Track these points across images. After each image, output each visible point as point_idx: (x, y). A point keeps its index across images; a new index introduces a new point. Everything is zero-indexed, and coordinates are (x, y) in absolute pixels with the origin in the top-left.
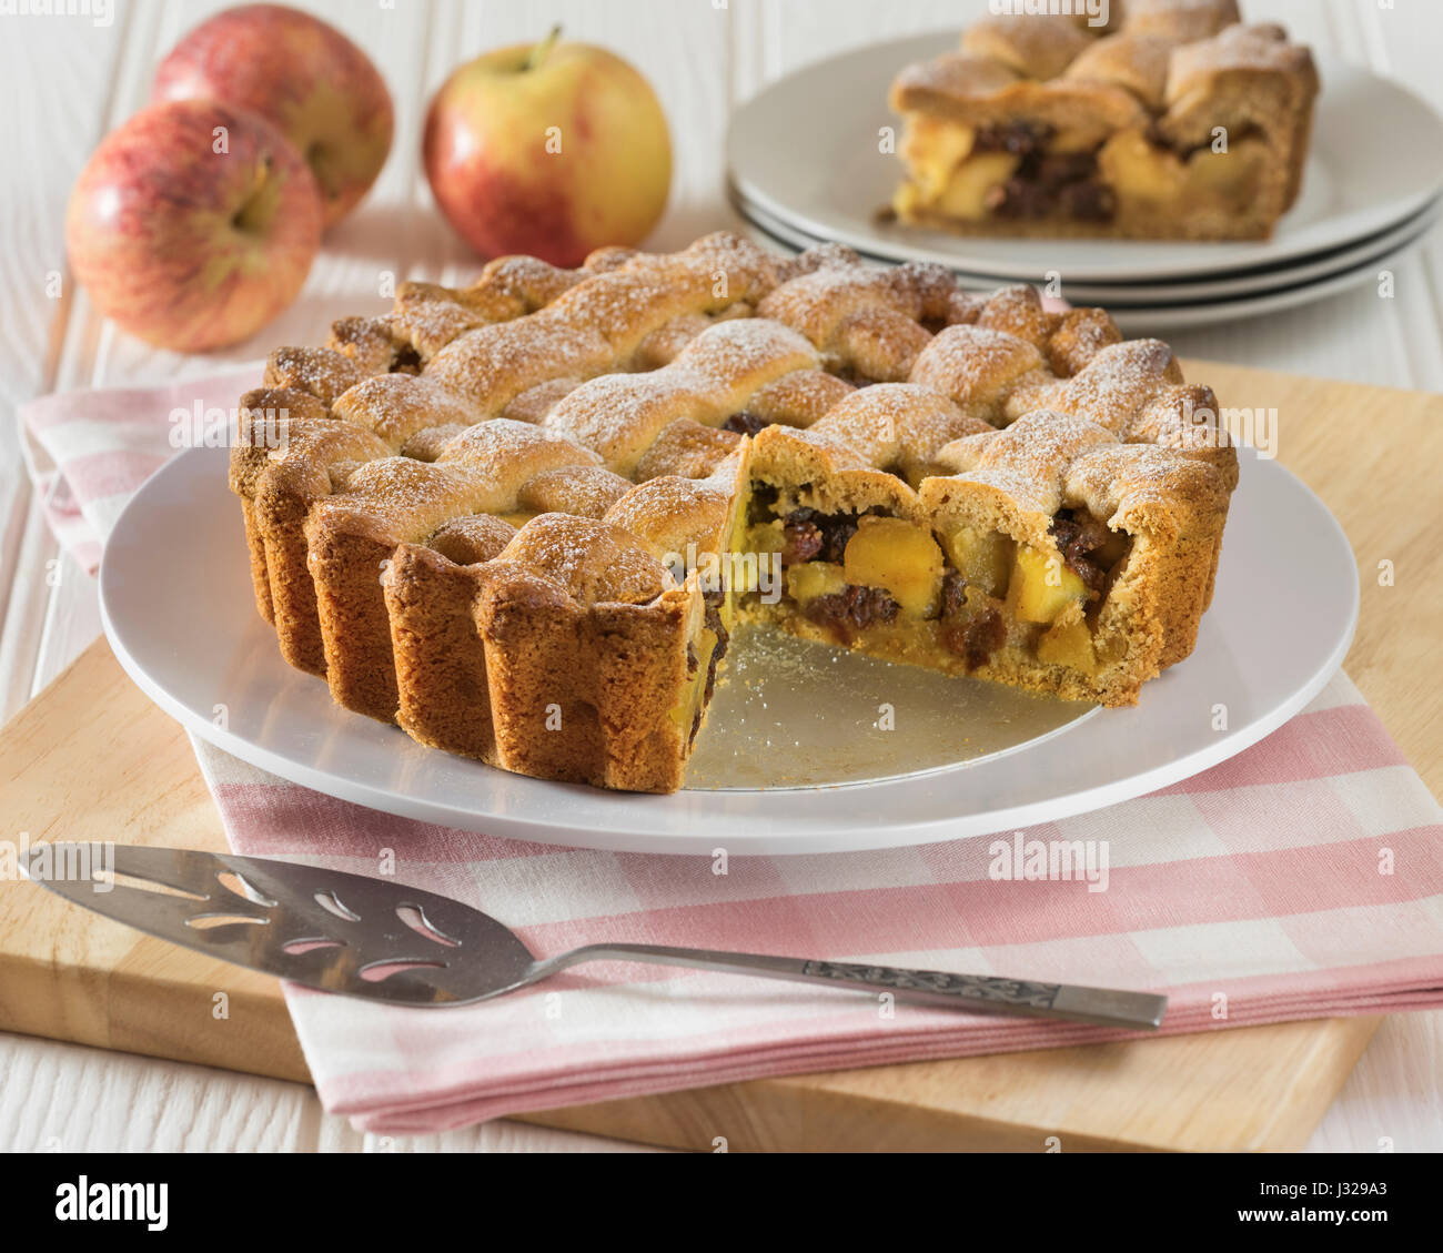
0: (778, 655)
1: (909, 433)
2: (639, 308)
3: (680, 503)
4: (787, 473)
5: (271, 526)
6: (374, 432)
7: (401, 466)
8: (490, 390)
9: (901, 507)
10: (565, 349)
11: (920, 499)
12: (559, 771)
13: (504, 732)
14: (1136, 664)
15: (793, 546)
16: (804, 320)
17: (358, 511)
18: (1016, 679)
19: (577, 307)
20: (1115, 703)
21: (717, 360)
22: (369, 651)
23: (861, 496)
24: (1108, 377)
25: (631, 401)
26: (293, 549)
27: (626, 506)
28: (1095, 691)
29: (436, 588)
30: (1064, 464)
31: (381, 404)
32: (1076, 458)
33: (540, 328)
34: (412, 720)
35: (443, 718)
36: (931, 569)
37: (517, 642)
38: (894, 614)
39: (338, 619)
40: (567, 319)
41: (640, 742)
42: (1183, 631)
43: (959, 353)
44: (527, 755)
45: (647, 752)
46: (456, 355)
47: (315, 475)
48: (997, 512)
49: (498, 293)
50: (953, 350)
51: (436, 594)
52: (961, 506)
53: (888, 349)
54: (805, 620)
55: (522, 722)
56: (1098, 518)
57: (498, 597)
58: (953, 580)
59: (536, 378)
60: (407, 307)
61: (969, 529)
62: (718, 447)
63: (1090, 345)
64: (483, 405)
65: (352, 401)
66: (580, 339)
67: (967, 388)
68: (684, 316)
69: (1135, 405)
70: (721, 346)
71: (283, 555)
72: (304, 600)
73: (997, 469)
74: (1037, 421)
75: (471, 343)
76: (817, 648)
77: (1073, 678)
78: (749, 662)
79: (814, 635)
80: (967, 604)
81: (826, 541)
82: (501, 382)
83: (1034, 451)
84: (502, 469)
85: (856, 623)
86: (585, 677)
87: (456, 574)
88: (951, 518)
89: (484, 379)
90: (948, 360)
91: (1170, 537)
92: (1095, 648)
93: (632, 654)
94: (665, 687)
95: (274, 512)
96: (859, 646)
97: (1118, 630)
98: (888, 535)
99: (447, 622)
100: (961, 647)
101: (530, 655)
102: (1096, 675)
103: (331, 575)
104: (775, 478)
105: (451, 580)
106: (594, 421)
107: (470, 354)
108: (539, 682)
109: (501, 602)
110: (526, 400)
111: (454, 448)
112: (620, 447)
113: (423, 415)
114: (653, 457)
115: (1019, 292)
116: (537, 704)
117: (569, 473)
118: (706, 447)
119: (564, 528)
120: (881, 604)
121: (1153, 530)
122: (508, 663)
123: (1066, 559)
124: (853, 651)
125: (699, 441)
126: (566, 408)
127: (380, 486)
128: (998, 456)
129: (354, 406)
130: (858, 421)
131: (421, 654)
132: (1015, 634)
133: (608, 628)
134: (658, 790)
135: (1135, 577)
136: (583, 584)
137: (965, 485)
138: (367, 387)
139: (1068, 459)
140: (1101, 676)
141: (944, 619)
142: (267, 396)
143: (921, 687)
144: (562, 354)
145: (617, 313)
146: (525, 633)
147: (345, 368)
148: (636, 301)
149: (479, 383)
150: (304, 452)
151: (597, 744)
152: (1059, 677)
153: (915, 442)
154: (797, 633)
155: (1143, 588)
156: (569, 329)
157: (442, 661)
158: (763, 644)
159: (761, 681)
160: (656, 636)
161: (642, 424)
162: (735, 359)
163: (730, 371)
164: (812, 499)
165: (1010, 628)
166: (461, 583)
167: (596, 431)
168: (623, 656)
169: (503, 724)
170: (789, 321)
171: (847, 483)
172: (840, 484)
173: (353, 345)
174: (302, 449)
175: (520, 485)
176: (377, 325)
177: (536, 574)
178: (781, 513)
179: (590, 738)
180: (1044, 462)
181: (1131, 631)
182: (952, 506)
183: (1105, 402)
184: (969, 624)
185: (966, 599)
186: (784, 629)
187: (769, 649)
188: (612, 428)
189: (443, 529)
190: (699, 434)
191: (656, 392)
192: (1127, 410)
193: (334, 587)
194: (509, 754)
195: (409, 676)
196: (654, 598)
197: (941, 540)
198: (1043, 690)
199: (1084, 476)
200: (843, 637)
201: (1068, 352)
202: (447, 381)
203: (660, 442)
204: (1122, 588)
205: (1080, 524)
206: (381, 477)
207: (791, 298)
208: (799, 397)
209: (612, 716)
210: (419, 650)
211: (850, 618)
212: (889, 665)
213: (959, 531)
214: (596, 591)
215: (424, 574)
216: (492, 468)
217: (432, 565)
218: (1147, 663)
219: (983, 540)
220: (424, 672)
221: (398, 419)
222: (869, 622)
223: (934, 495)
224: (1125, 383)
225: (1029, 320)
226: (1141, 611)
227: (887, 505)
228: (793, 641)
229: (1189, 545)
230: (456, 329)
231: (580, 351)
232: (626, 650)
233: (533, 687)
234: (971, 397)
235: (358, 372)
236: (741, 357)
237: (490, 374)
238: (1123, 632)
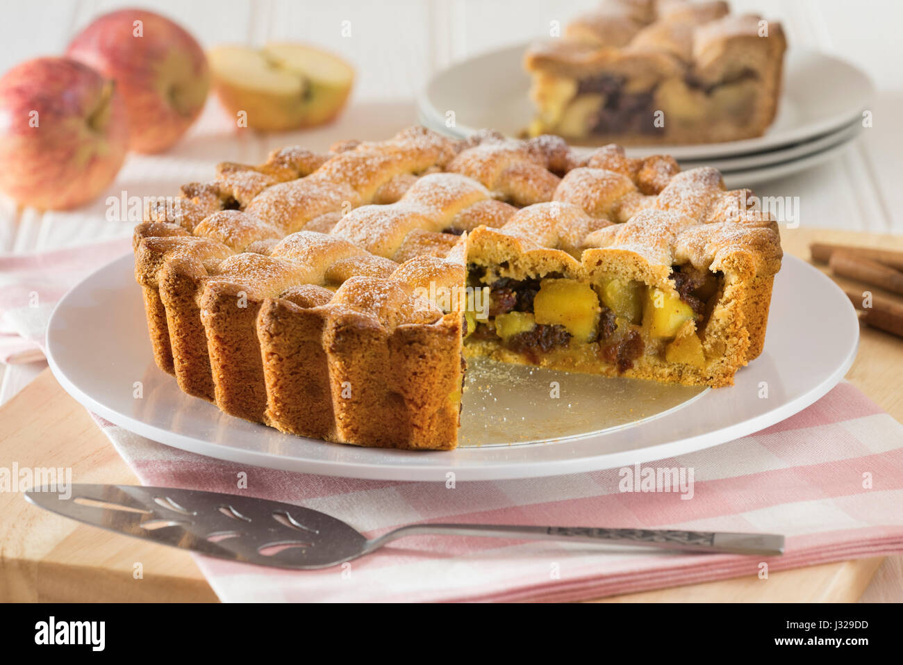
0: (494, 373)
1: (563, 230)
2: (374, 170)
3: (435, 270)
4: (492, 256)
5: (172, 298)
6: (225, 243)
7: (252, 257)
8: (290, 220)
9: (569, 271)
10: (332, 195)
11: (582, 264)
12: (377, 441)
13: (342, 415)
14: (732, 357)
15: (498, 303)
16: (479, 173)
17: (231, 282)
18: (652, 376)
19: (334, 171)
20: (719, 385)
21: (430, 196)
22: (243, 374)
23: (542, 266)
24: (685, 190)
25: (385, 219)
26: (186, 313)
27: (401, 274)
28: (705, 379)
29: (293, 323)
30: (672, 238)
31: (227, 227)
32: (678, 234)
33: (314, 184)
34: (278, 414)
35: (297, 411)
36: (593, 308)
37: (351, 352)
38: (568, 341)
39: (223, 352)
40: (329, 178)
41: (433, 415)
42: (756, 338)
43: (584, 184)
44: (357, 430)
45: (437, 421)
46: (265, 200)
47: (197, 265)
48: (635, 267)
49: (281, 167)
50: (580, 182)
51: (293, 327)
52: (610, 266)
53: (535, 187)
54: (507, 351)
55: (354, 407)
56: (699, 268)
57: (337, 324)
58: (607, 315)
59: (317, 213)
60: (226, 176)
61: (617, 280)
62: (445, 243)
63: (666, 175)
64: (286, 229)
65: (207, 226)
66: (340, 189)
67: (593, 203)
68: (401, 175)
69: (706, 204)
70: (432, 187)
71: (179, 317)
72: (194, 347)
73: (628, 244)
74: (648, 215)
75: (273, 193)
76: (517, 368)
77: (690, 372)
78: (477, 377)
79: (514, 360)
80: (617, 330)
81: (519, 298)
82: (297, 215)
83: (651, 231)
84: (314, 258)
85: (542, 349)
86: (395, 375)
87: (305, 313)
88: (603, 275)
89: (285, 213)
90: (578, 188)
91: (751, 273)
92: (704, 350)
93: (428, 355)
94: (448, 377)
95: (174, 289)
96: (545, 364)
97: (719, 337)
98: (563, 289)
99: (300, 346)
100: (615, 357)
101: (359, 361)
102: (706, 367)
103: (218, 323)
104: (484, 260)
105: (302, 317)
106: (363, 231)
107: (274, 199)
108: (364, 380)
109: (340, 327)
110: (313, 226)
111: (280, 249)
112: (382, 246)
113: (254, 233)
114: (403, 252)
115: (612, 150)
116: (363, 395)
117: (357, 259)
118: (437, 244)
119: (370, 283)
120: (559, 335)
121: (740, 269)
122: (345, 368)
123: (681, 295)
124: (541, 367)
125: (432, 240)
126: (343, 226)
127: (241, 269)
128: (628, 236)
129: (209, 229)
130: (530, 224)
131: (283, 369)
132: (650, 347)
133: (411, 339)
134: (444, 448)
135: (728, 302)
136: (388, 316)
137: (612, 252)
138: (215, 218)
139: (674, 234)
140: (709, 368)
141: (601, 342)
142: (152, 226)
143: (592, 384)
144: (330, 198)
145: (360, 173)
146: (356, 346)
147: (197, 209)
148: (372, 166)
149: (283, 216)
150: (187, 253)
151: (403, 419)
152: (681, 372)
153: (568, 235)
154: (503, 359)
155: (735, 308)
156: (331, 184)
157: (296, 373)
158: (482, 367)
159: (488, 386)
160: (442, 343)
161: (394, 232)
162: (442, 195)
163: (440, 201)
164: (509, 272)
165: (646, 343)
166: (309, 319)
167: (365, 237)
168: (423, 357)
169: (342, 409)
170: (469, 173)
171: (532, 259)
172: (528, 260)
173: (197, 198)
174: (185, 251)
175: (326, 269)
176: (210, 186)
177: (356, 310)
178: (489, 282)
179: (398, 416)
180: (659, 237)
181: (727, 337)
182: (604, 267)
183: (687, 202)
184: (620, 342)
185: (616, 326)
186: (493, 358)
187: (487, 369)
188: (375, 235)
189: (285, 294)
190: (431, 236)
191: (399, 213)
192: (702, 207)
193: (220, 332)
194: (345, 430)
195: (275, 385)
196: (438, 320)
197: (598, 290)
198: (670, 381)
199: (686, 244)
200: (534, 360)
201: (652, 180)
202: (261, 216)
203: (406, 243)
204: (720, 309)
205: (687, 273)
206: (240, 264)
207: (468, 160)
208: (486, 215)
209: (416, 398)
210: (283, 365)
211: (538, 346)
212: (567, 373)
213: (610, 282)
214: (396, 320)
215: (284, 314)
216: (307, 258)
217: (289, 308)
218: (740, 357)
219: (625, 287)
220: (286, 381)
221: (239, 235)
222: (552, 348)
223: (592, 261)
224: (697, 192)
225: (623, 163)
226: (735, 323)
227: (559, 271)
228: (500, 365)
229: (760, 280)
230: (261, 186)
231: (341, 196)
232: (424, 353)
233: (360, 384)
234: (596, 209)
235: (205, 212)
236: (446, 193)
237: (289, 209)
238: (723, 338)
